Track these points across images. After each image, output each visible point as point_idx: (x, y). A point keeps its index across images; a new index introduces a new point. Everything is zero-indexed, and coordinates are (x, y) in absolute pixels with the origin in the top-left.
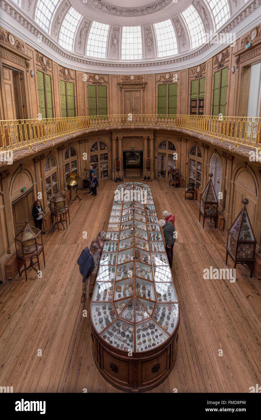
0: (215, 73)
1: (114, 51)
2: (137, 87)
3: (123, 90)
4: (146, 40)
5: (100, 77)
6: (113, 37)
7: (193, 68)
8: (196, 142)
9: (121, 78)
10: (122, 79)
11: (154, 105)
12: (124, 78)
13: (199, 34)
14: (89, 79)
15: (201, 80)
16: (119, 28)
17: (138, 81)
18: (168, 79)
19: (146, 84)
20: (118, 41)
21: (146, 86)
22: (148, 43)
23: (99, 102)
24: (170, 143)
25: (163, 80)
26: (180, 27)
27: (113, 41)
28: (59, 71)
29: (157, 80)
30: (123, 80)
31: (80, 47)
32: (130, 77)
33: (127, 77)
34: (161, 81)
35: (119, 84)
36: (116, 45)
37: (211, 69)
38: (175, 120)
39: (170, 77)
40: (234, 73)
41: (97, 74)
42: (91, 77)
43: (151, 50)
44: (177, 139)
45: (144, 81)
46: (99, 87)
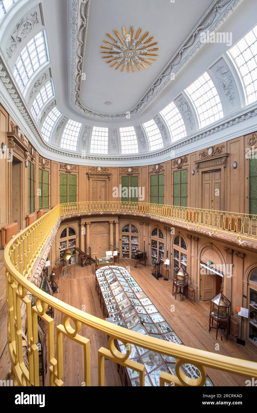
8: (158, 225)
15: (160, 176)
24: (133, 226)
38: (137, 207)
40: (193, 175)
44: (139, 223)
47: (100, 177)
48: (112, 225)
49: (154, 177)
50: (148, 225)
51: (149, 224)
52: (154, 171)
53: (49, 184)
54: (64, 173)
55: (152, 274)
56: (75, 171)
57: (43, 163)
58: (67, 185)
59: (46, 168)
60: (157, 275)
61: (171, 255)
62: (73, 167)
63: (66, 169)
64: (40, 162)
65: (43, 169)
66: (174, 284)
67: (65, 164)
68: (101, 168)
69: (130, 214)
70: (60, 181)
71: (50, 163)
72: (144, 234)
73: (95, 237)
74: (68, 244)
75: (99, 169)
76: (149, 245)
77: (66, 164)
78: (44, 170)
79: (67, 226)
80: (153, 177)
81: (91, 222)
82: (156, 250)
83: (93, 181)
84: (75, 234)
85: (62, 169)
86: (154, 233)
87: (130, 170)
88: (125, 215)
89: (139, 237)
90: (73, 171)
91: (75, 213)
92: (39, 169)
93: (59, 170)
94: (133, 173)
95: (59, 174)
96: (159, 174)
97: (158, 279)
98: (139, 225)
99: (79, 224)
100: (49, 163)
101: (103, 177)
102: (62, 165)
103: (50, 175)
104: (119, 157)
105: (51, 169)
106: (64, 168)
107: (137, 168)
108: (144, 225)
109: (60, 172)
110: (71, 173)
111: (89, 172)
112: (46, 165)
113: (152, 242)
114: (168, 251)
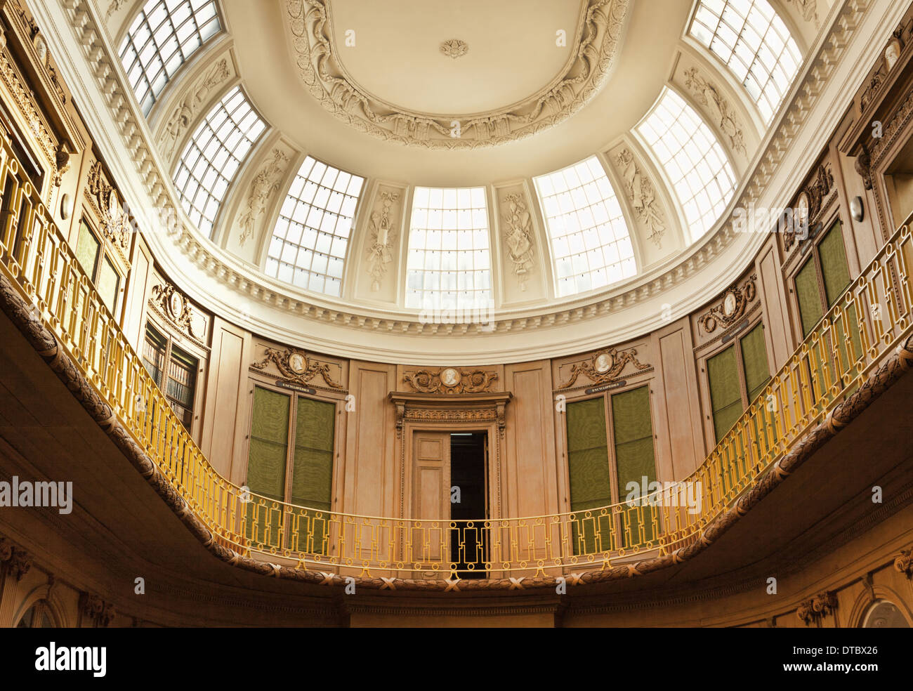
0: (795, 278)
1: (377, 274)
2: (470, 416)
3: (408, 428)
4: (505, 237)
5: (312, 363)
6: (376, 220)
7: (707, 311)
9: (400, 377)
10: (407, 380)
11: (552, 492)
12: (414, 380)
13: (713, 187)
14: (266, 361)
16: (403, 190)
17: (475, 389)
18: (608, 372)
19: (509, 400)
20: (394, 239)
21: (511, 408)
22: (514, 249)
23: (295, 471)
25: (583, 380)
26: (638, 177)
27: (375, 237)
28: (149, 288)
29: (558, 386)
30: (412, 386)
31: (243, 238)
32: (439, 375)
33: (427, 375)
34: (577, 384)
35: (391, 400)
36: (384, 251)
37: (779, 268)
39: (614, 365)
41: (299, 350)
42: (274, 359)
43: (528, 272)
45: (501, 390)
46: (304, 404)
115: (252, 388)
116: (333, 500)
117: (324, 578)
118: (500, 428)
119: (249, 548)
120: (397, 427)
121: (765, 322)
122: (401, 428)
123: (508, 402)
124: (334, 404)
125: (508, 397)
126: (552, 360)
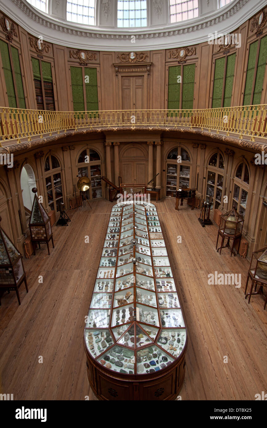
47: (134, 70)
48: (151, 148)
49: (221, 62)
50: (205, 148)
51: (206, 146)
52: (221, 50)
53: (54, 83)
54: (77, 65)
55: (199, 219)
56: (94, 61)
57: (37, 48)
58: (83, 86)
59: (45, 56)
60: (203, 221)
61: (230, 194)
62: (90, 55)
63: (80, 58)
64: (32, 47)
65: (39, 59)
66: (219, 233)
67: (77, 50)
68: (136, 53)
69: (175, 130)
70: (72, 79)
71: (51, 49)
72: (199, 163)
73: (128, 164)
74: (90, 172)
75: (132, 57)
76: (204, 180)
77: (79, 51)
78: (42, 59)
79: (87, 147)
80: (218, 62)
81: (121, 143)
82: (213, 187)
83: (124, 78)
84: (100, 159)
85: (73, 59)
86: (213, 161)
87: (182, 53)
88: (168, 131)
89: (191, 167)
90: (90, 62)
91: (93, 128)
92: (32, 57)
93: (68, 61)
94: (187, 58)
95: (68, 67)
96: (228, 54)
97: (204, 226)
98: (192, 148)
99: (104, 145)
100: (49, 49)
101: (139, 70)
102: (72, 52)
103: (53, 69)
104: (164, 29)
105: (54, 59)
106: (75, 56)
107: (194, 49)
108: (199, 149)
109: (69, 63)
110: (88, 65)
111: (117, 62)
112: (44, 51)
113: (209, 176)
114: (226, 188)
115: (69, 68)
116: (99, 101)
117: (98, 131)
118: (148, 75)
119: (76, 128)
120: (116, 75)
121: (237, 54)
122: (117, 75)
123: (151, 65)
124: (96, 68)
125: (150, 64)
126: (166, 49)
